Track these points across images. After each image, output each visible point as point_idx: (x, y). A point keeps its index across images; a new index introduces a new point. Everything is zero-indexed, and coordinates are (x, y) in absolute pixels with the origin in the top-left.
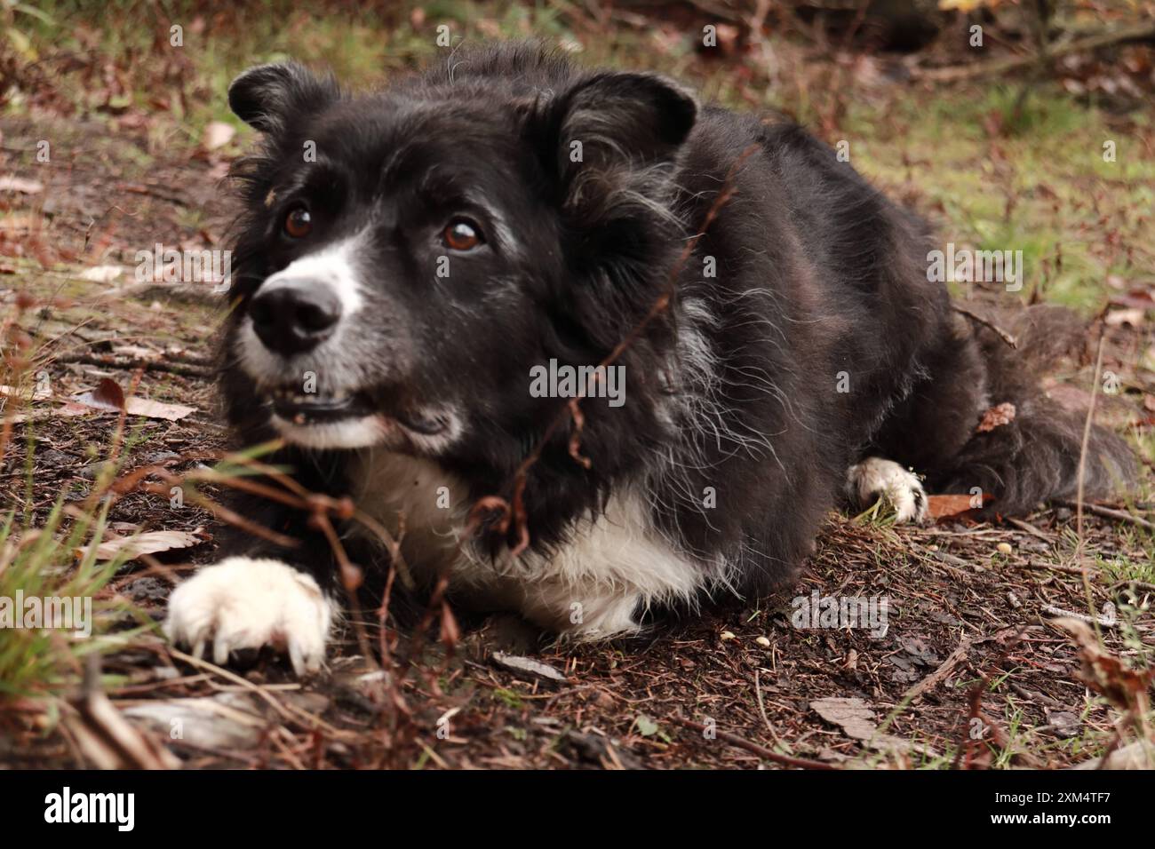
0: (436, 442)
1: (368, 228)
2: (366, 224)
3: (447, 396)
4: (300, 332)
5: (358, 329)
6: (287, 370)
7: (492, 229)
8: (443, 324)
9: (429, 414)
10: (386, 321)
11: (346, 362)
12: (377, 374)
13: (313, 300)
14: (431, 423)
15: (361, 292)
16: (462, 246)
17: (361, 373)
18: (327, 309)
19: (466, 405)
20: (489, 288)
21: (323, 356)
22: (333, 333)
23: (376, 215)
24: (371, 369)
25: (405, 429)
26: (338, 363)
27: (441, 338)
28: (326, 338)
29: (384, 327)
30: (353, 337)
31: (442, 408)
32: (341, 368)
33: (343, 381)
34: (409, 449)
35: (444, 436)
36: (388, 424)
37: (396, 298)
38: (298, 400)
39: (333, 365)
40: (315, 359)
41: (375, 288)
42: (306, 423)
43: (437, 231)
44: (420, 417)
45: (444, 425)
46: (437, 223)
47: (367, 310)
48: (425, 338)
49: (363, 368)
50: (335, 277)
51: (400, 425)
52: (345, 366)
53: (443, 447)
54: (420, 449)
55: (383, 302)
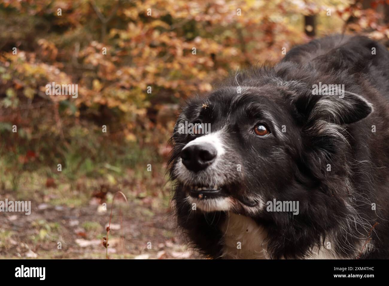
0: (253, 210)
1: (226, 126)
2: (225, 124)
3: (258, 192)
4: (200, 162)
5: (223, 161)
6: (196, 178)
7: (273, 128)
8: (255, 162)
9: (251, 198)
10: (234, 158)
11: (219, 173)
12: (231, 178)
13: (205, 149)
14: (253, 202)
15: (224, 147)
16: (262, 134)
17: (225, 178)
18: (211, 153)
19: (265, 196)
20: (273, 151)
21: (210, 171)
22: (214, 162)
23: (228, 121)
24: (229, 176)
25: (242, 204)
26: (216, 173)
27: (255, 168)
28: (211, 164)
29: (233, 160)
30: (221, 164)
31: (256, 196)
32: (217, 176)
33: (218, 181)
34: (243, 212)
35: (256, 208)
36: (235, 201)
37: (237, 151)
38: (200, 189)
39: (214, 174)
40: (207, 173)
41: (229, 146)
42: (203, 198)
43: (251, 127)
44: (248, 199)
45: (257, 203)
46: (251, 124)
47: (226, 154)
48: (248, 167)
49: (226, 176)
50: (214, 142)
51: (240, 202)
52: (219, 175)
53: (256, 212)
54: (247, 212)
55: (231, 151)
